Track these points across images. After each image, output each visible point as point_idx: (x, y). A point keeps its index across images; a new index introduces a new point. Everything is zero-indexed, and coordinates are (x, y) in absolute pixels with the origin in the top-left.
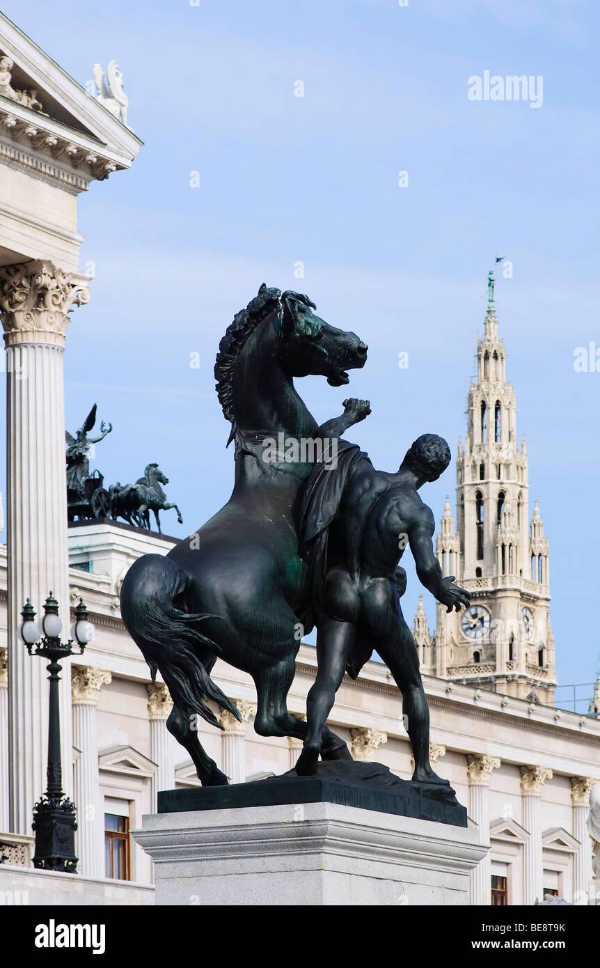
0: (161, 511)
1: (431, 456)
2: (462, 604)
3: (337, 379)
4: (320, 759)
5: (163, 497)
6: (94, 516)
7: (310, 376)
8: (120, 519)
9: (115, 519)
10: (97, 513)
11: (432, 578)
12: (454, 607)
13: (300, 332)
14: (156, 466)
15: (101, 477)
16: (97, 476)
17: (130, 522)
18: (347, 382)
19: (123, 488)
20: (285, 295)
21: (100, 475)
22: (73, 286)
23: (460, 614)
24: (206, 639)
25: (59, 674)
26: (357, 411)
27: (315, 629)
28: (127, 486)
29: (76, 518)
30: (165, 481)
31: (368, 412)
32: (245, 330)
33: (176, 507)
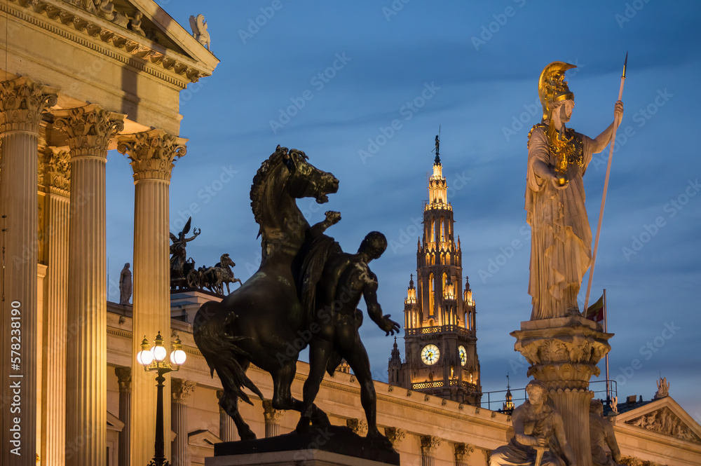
0: (230, 283)
1: (376, 244)
2: (394, 331)
3: (322, 200)
4: (311, 424)
5: (231, 274)
6: (188, 286)
7: (305, 198)
8: (205, 288)
9: (201, 288)
10: (190, 285)
11: (376, 315)
12: (390, 333)
13: (299, 173)
14: (227, 255)
15: (194, 262)
16: (191, 262)
17: (211, 290)
18: (327, 201)
19: (207, 269)
20: (291, 152)
21: (193, 261)
22: (176, 145)
23: (394, 337)
24: (243, 351)
25: (163, 383)
26: (333, 218)
27: (308, 346)
28: (210, 268)
29: (177, 288)
30: (233, 265)
31: (339, 218)
32: (268, 171)
33: (240, 281)
